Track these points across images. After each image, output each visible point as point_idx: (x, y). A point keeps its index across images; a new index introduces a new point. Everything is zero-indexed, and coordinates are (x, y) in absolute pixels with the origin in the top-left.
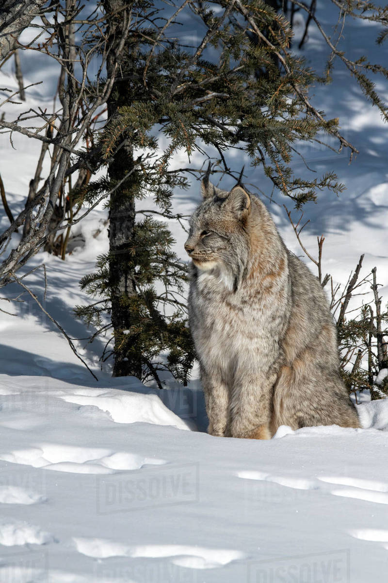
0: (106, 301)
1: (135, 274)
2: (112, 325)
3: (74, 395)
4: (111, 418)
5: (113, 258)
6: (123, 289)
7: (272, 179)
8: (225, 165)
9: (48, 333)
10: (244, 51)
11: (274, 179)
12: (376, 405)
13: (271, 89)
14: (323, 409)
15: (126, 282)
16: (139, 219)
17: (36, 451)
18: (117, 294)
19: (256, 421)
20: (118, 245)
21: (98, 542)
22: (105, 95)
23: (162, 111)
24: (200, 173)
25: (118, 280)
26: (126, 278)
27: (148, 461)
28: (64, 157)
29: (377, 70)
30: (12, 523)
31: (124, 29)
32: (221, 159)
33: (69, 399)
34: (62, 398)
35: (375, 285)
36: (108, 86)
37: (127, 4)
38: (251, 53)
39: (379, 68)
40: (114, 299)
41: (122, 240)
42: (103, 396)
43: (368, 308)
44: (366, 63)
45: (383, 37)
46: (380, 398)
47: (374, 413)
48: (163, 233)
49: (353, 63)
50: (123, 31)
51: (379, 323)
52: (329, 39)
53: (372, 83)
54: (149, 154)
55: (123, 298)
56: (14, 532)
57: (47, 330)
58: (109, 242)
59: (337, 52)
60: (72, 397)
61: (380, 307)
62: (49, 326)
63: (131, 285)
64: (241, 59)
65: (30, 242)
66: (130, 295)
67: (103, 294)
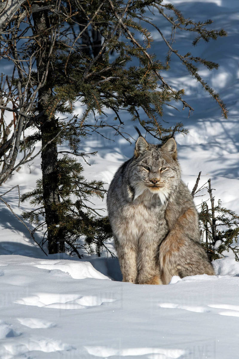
0: (42, 208)
1: (59, 190)
2: (45, 223)
3: (41, 264)
4: (71, 276)
5: (47, 181)
6: (52, 200)
7: (145, 128)
8: (120, 120)
9: (5, 230)
10: (126, 51)
11: (146, 128)
12: (219, 262)
13: (141, 74)
14: (193, 264)
15: (54, 196)
16: (60, 157)
17: (36, 298)
18: (49, 203)
19: (153, 272)
20: (48, 173)
21: (99, 348)
22: (43, 81)
23: (79, 89)
24: (95, 127)
25: (49, 195)
26: (54, 193)
27: (104, 300)
28: (21, 120)
29: (198, 60)
30: (44, 339)
31: (52, 41)
32: (117, 116)
33: (39, 267)
34: (34, 266)
35: (210, 189)
36: (45, 75)
37: (53, 26)
38: (131, 52)
39: (199, 59)
40: (47, 207)
41: (50, 169)
42: (58, 264)
43: (205, 204)
44: (190, 56)
45: (197, 41)
46: (219, 258)
47: (219, 267)
48: (76, 164)
49: (183, 57)
50: (51, 42)
51: (213, 213)
52: (168, 43)
53: (197, 68)
54: (75, 115)
55: (53, 206)
56: (47, 344)
57: (3, 228)
58: (42, 172)
59: (173, 50)
60: (40, 265)
61: (213, 203)
62: (3, 225)
63: (57, 197)
64: (125, 56)
65: (6, 172)
66: (57, 204)
67: (40, 204)
